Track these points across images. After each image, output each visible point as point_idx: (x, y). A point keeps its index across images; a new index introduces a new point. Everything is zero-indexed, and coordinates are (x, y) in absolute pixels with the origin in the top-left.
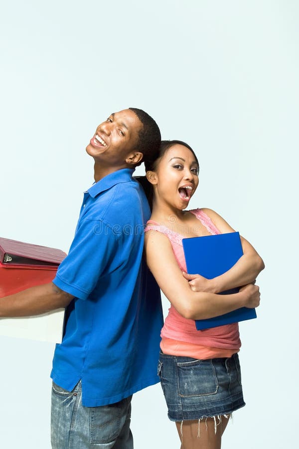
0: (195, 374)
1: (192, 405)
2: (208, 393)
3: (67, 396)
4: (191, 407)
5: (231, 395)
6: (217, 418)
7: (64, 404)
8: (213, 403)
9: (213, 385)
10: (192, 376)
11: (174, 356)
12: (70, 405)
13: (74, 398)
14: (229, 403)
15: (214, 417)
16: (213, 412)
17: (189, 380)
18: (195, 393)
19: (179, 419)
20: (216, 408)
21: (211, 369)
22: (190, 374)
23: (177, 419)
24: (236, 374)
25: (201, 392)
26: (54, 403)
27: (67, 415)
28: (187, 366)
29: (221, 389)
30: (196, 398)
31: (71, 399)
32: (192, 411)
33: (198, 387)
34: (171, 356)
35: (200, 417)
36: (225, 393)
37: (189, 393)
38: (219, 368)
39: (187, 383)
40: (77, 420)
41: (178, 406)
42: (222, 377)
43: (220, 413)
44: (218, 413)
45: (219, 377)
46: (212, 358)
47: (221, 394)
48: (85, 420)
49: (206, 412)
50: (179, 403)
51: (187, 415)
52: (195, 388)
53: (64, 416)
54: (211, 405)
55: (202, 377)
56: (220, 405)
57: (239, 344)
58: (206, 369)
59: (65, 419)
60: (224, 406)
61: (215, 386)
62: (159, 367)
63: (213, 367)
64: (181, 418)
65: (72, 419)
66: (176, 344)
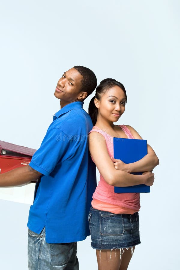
0: (111, 222)
1: (108, 241)
2: (118, 234)
3: (37, 237)
4: (107, 242)
5: (132, 236)
6: (122, 249)
7: (35, 243)
8: (120, 240)
9: (122, 229)
10: (109, 223)
11: (100, 210)
12: (39, 243)
13: (41, 239)
14: (130, 241)
15: (120, 249)
16: (120, 246)
17: (107, 225)
18: (111, 233)
19: (99, 248)
20: (122, 243)
21: (121, 220)
22: (108, 222)
23: (98, 248)
24: (136, 224)
25: (114, 233)
26: (29, 242)
27: (37, 249)
28: (107, 217)
29: (126, 232)
30: (110, 237)
31: (39, 239)
32: (108, 244)
33: (112, 230)
34: (97, 210)
35: (112, 248)
36: (128, 235)
37: (107, 233)
38: (125, 220)
39: (106, 227)
40: (43, 252)
41: (99, 240)
42: (127, 225)
43: (124, 247)
44: (123, 247)
45: (126, 225)
46: (122, 213)
47: (126, 235)
48: (48, 252)
49: (115, 245)
50: (100, 239)
51: (104, 246)
52: (110, 231)
53: (35, 249)
54: (119, 242)
55: (115, 224)
56: (124, 242)
57: (139, 206)
58: (118, 220)
59: (35, 251)
60: (127, 243)
61: (122, 231)
62: (89, 216)
63: (122, 219)
64: (100, 248)
65: (40, 252)
66: (101, 203)
